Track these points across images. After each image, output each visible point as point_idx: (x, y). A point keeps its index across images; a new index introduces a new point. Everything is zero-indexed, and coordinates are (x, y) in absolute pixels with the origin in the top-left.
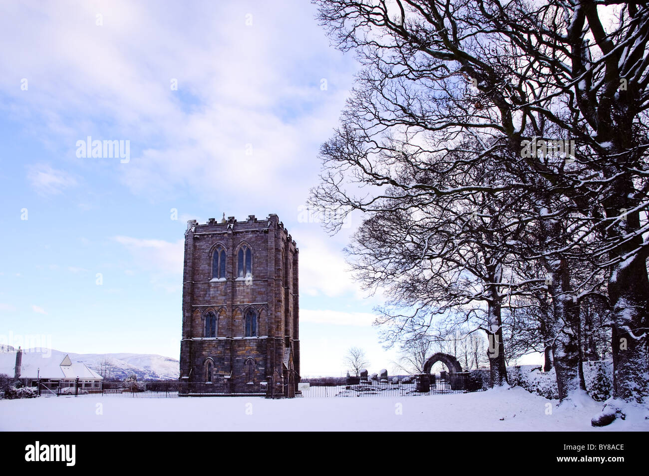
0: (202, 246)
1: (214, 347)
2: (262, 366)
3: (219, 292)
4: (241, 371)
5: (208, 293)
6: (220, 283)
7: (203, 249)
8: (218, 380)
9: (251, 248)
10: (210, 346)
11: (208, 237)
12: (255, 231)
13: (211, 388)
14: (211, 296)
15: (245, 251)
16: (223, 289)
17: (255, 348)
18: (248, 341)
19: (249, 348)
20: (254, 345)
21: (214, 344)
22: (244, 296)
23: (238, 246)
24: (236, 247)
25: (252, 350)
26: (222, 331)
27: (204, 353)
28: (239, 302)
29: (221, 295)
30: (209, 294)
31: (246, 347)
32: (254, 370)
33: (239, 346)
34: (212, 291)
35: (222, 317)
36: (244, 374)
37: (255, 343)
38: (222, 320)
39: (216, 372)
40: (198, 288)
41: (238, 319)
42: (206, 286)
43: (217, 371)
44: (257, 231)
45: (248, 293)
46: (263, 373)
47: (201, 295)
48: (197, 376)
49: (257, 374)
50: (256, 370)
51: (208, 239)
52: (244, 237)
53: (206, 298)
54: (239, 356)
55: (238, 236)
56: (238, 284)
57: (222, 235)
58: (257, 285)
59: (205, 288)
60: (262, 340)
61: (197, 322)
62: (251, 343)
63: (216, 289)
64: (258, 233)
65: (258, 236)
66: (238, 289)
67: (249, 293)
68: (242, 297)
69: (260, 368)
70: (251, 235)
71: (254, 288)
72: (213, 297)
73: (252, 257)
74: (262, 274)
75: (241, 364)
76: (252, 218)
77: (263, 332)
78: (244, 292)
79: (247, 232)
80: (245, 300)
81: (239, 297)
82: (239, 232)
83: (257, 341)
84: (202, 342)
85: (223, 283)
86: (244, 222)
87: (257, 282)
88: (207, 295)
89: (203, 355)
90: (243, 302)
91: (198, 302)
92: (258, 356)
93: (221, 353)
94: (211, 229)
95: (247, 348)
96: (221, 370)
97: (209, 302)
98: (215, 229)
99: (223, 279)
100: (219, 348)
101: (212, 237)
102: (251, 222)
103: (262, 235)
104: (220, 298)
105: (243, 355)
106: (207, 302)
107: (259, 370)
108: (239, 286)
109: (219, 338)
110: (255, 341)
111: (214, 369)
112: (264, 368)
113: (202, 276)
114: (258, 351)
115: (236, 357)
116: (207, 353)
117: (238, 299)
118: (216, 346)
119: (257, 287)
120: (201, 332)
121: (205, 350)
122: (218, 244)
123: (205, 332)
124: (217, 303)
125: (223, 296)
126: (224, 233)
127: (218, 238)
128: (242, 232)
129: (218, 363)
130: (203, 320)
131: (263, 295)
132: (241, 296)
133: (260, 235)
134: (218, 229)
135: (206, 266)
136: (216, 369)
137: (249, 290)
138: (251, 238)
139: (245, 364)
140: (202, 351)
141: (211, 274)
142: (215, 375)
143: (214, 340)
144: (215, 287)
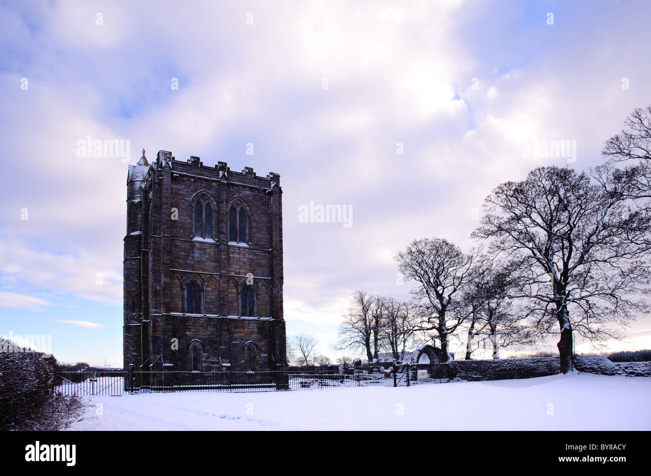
0: (180, 190)
1: (202, 326)
2: (265, 353)
3: (207, 256)
4: (239, 358)
5: (191, 255)
6: (208, 245)
7: (182, 195)
8: (209, 369)
9: (248, 208)
10: (197, 325)
11: (189, 180)
12: (253, 187)
13: (200, 378)
14: (196, 259)
15: (238, 210)
16: (212, 253)
17: (256, 330)
18: (247, 322)
19: (248, 330)
20: (254, 327)
21: (201, 322)
22: (240, 266)
23: (231, 202)
24: (229, 202)
25: (252, 333)
26: (210, 306)
27: (188, 333)
28: (233, 273)
29: (209, 259)
30: (193, 257)
31: (245, 328)
32: (255, 357)
33: (236, 327)
34: (197, 254)
35: (210, 289)
36: (243, 361)
37: (256, 325)
38: (210, 292)
39: (206, 359)
40: (177, 246)
41: (232, 293)
42: (188, 245)
43: (208, 357)
44: (256, 189)
45: (244, 263)
46: (266, 360)
47: (181, 257)
48: (180, 363)
49: (260, 362)
50: (258, 357)
51: (189, 182)
52: (240, 193)
53: (189, 262)
54: (236, 339)
55: (231, 189)
56: (232, 250)
57: (210, 182)
58: (256, 255)
59: (187, 247)
60: (264, 321)
61: (174, 292)
62: (251, 325)
63: (202, 252)
64: (256, 192)
65: (256, 195)
66: (231, 255)
67: (247, 264)
68: (237, 267)
69: (262, 355)
70: (247, 192)
71: (253, 258)
72: (199, 262)
73: (248, 220)
74: (262, 243)
75: (239, 349)
76: (250, 171)
77: (263, 313)
78: (240, 261)
79: (243, 186)
80: (241, 271)
81: (233, 266)
82: (233, 185)
83: (258, 322)
84: (185, 320)
85: (211, 246)
86: (240, 174)
87: (255, 251)
88: (190, 258)
89: (187, 336)
90: (239, 273)
91: (176, 264)
92: (260, 340)
93: (212, 334)
94: (195, 171)
95: (245, 330)
96: (213, 356)
97: (192, 267)
98: (199, 172)
99: (211, 241)
100: (209, 328)
101: (195, 181)
102: (249, 177)
103: (261, 195)
104: (208, 263)
105: (241, 339)
106: (190, 267)
107: (261, 357)
108: (233, 253)
109: (207, 315)
110: (255, 322)
111: (203, 354)
112: (266, 355)
113: (181, 231)
114: (259, 334)
115: (232, 341)
116: (192, 333)
117: (232, 269)
118: (205, 325)
119: (256, 258)
120: (180, 306)
121: (189, 330)
122: (203, 192)
123: (186, 306)
124: (203, 270)
125: (212, 262)
126: (213, 181)
127: (203, 185)
128: (238, 186)
129: (208, 347)
130: (182, 289)
131: (264, 269)
132: (237, 265)
133: (258, 194)
134: (205, 173)
135: (188, 218)
136: (206, 354)
137: (246, 260)
138: (248, 196)
139: (244, 349)
140: (185, 331)
141: (194, 231)
142: (205, 362)
143: (201, 318)
144: (200, 249)
